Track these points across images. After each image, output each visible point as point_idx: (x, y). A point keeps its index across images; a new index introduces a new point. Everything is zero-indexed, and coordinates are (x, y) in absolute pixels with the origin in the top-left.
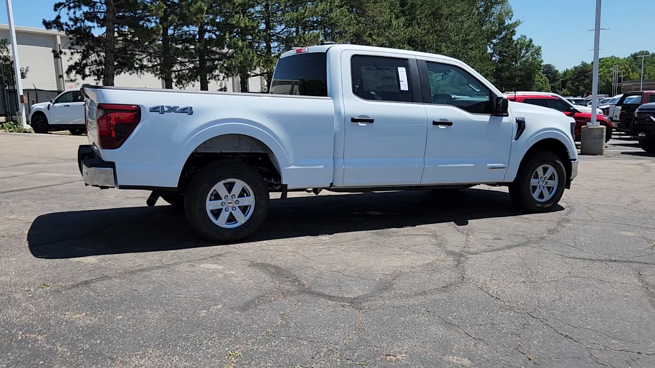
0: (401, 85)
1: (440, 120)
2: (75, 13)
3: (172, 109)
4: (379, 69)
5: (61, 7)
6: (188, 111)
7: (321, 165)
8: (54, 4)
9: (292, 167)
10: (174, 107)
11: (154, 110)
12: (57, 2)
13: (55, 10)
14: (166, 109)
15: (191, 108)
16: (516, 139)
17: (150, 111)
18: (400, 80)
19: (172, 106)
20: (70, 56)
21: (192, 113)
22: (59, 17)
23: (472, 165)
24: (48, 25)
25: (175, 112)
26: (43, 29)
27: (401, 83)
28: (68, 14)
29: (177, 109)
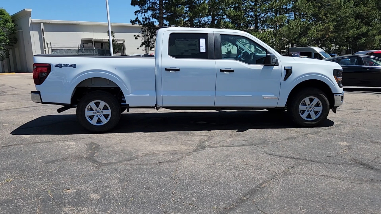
0: (201, 49)
1: (225, 69)
2: (144, 15)
3: (66, 65)
4: (188, 40)
5: (138, 13)
6: (74, 66)
7: (148, 94)
8: (134, 12)
9: (131, 95)
10: (67, 64)
11: (57, 66)
12: (136, 10)
13: (136, 15)
14: (63, 65)
15: (75, 65)
16: (285, 79)
17: (55, 67)
18: (201, 46)
19: (66, 64)
20: (142, 38)
21: (75, 67)
22: (137, 18)
23: (251, 96)
24: (133, 22)
25: (67, 66)
26: (131, 24)
27: (201, 48)
28: (141, 16)
29: (68, 65)
